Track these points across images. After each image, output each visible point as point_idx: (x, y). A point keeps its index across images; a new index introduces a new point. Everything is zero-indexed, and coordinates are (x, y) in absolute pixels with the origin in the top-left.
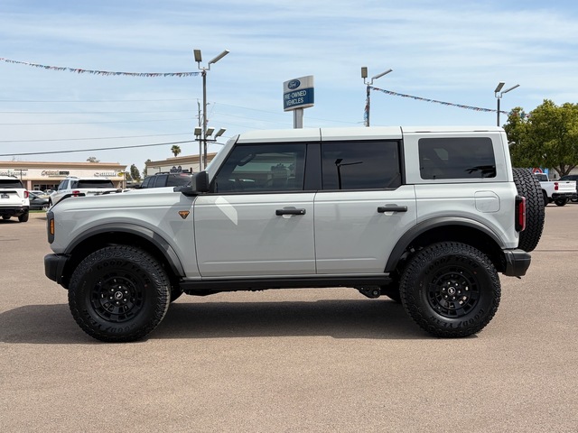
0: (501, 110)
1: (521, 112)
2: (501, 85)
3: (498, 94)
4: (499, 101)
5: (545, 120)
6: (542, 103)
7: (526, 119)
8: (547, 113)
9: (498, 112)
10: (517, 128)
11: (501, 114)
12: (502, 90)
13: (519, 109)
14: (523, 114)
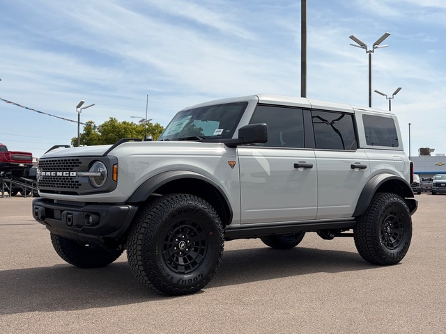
0: (80, 122)
1: (93, 125)
2: (82, 103)
3: (79, 109)
4: (79, 115)
5: (113, 132)
6: (108, 120)
7: (96, 130)
8: (114, 127)
9: (79, 123)
10: (91, 136)
11: (80, 125)
12: (83, 106)
13: (91, 123)
14: (95, 126)
